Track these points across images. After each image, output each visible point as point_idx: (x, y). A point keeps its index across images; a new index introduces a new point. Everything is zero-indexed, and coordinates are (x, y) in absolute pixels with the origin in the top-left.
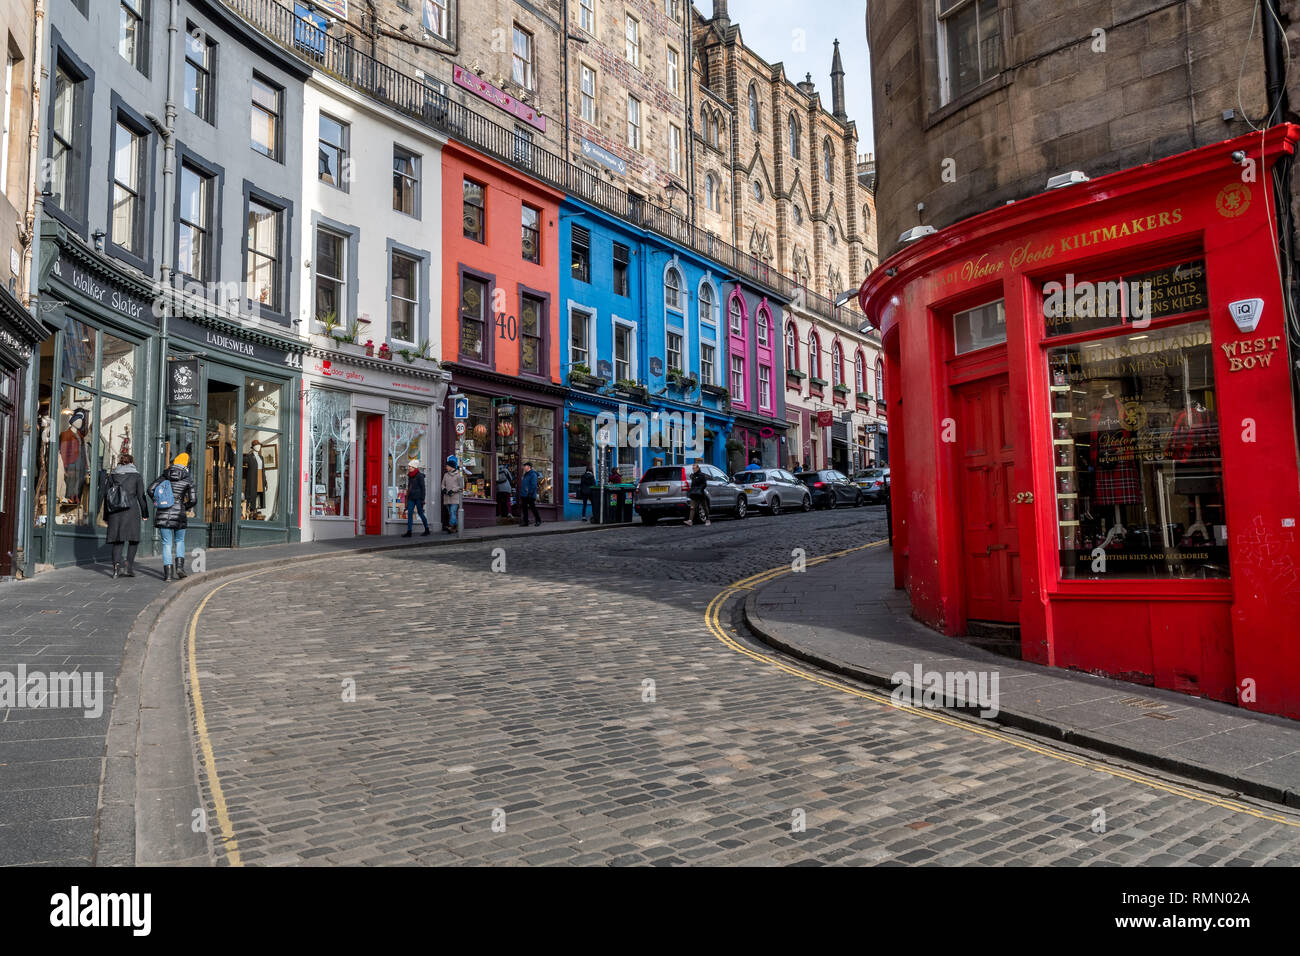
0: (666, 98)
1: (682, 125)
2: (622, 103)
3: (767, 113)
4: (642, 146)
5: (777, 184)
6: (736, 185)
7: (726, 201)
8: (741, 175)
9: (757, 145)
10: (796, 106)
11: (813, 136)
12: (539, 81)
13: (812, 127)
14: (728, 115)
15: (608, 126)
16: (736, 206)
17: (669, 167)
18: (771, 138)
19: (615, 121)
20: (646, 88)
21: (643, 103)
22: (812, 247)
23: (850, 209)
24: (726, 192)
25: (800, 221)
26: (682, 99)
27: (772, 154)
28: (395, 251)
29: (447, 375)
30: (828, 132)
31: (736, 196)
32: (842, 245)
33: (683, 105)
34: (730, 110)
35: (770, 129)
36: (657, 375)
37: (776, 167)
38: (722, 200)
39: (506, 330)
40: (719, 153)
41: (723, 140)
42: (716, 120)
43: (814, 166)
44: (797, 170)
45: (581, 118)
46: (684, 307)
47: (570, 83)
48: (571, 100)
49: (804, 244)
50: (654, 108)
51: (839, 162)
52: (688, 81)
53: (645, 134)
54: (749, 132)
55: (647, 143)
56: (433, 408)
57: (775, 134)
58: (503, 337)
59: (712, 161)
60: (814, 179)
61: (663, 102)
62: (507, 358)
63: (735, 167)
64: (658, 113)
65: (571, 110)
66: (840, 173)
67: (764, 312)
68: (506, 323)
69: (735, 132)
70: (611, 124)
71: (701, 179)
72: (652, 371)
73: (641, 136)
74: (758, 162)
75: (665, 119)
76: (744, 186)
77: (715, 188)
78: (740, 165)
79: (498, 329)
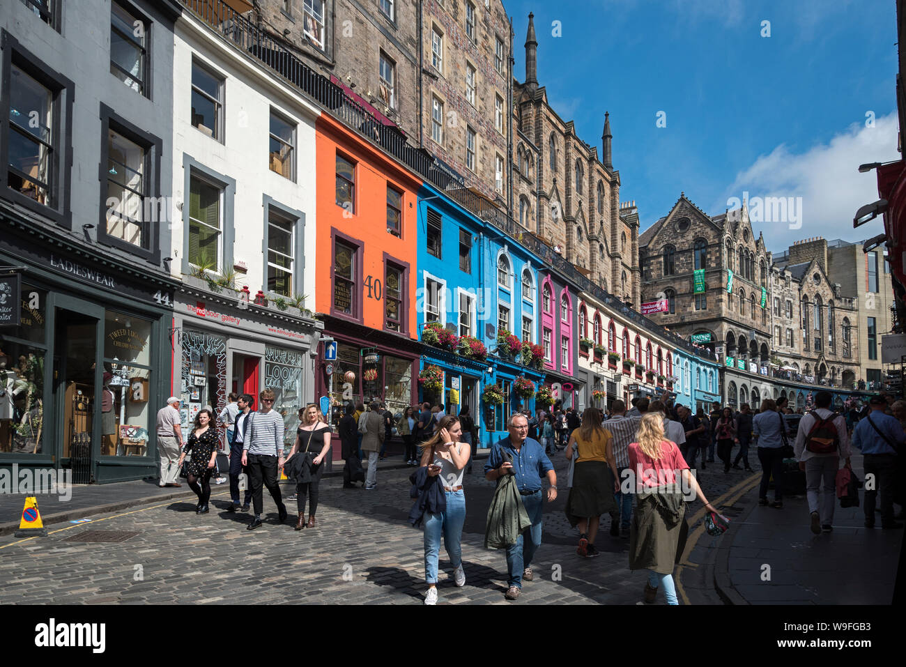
0: (494, 134)
1: (504, 156)
2: (462, 132)
3: (561, 157)
4: (476, 168)
5: (566, 211)
6: (540, 207)
7: (533, 219)
8: (543, 200)
9: (555, 181)
10: (580, 156)
11: (591, 178)
12: (400, 103)
13: (591, 172)
14: (535, 155)
15: (452, 148)
16: (540, 223)
17: (495, 187)
18: (564, 176)
19: (457, 145)
20: (480, 124)
21: (477, 135)
22: (589, 259)
23: (614, 234)
24: (533, 212)
25: (581, 240)
26: (505, 136)
27: (564, 189)
28: (271, 207)
29: (320, 325)
30: (601, 177)
31: (540, 216)
32: (607, 259)
33: (505, 142)
34: (537, 151)
35: (563, 171)
36: (491, 338)
37: (566, 198)
38: (530, 218)
39: (372, 291)
40: (529, 183)
41: (531, 173)
42: (527, 159)
43: (591, 200)
44: (580, 203)
45: (432, 138)
46: (511, 286)
47: (424, 109)
48: (424, 123)
49: (583, 255)
50: (485, 140)
51: (607, 200)
52: (509, 123)
53: (478, 159)
54: (549, 170)
55: (480, 167)
56: (308, 354)
57: (566, 174)
58: (370, 296)
59: (524, 188)
60: (591, 210)
61: (491, 136)
62: (373, 315)
63: (540, 195)
64: (488, 144)
65: (424, 131)
66: (607, 208)
67: (565, 297)
68: (372, 284)
69: (540, 168)
70: (454, 148)
71: (517, 199)
72: (488, 335)
73: (475, 160)
74: (554, 193)
75: (494, 150)
76: (546, 208)
77: (525, 208)
78: (544, 193)
79: (366, 289)
